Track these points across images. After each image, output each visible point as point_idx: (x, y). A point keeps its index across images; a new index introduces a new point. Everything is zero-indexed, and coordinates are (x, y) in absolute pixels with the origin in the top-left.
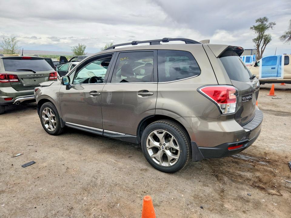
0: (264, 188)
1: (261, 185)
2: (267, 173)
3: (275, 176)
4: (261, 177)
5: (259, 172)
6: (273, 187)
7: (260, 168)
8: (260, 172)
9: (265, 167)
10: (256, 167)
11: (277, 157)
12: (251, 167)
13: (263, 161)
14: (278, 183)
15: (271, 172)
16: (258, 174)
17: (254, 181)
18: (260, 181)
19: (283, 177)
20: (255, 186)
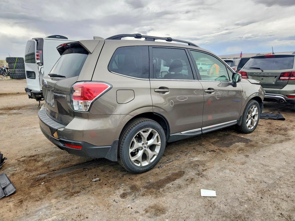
0: (30, 157)
1: (33, 158)
2: (33, 168)
3: (26, 170)
4: (36, 163)
5: (41, 165)
6: (24, 161)
7: (42, 169)
8: (39, 166)
9: (39, 173)
10: (46, 168)
11: (32, 194)
12: (50, 166)
13: (45, 178)
14: (21, 165)
15: (30, 171)
16: (40, 164)
17: (39, 157)
18: (35, 160)
19: (18, 173)
20: (36, 156)
